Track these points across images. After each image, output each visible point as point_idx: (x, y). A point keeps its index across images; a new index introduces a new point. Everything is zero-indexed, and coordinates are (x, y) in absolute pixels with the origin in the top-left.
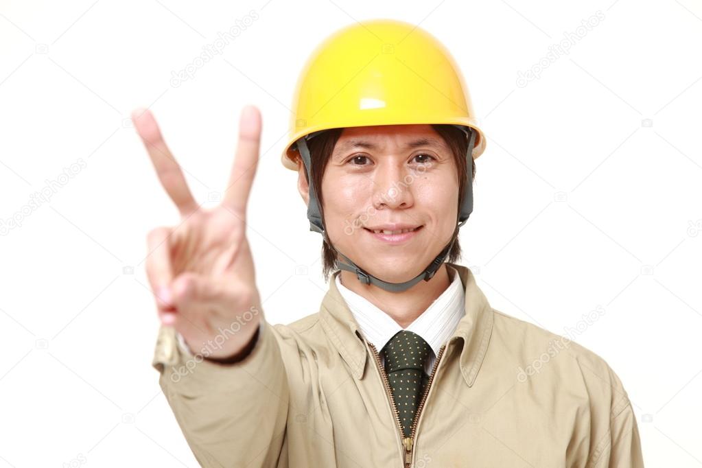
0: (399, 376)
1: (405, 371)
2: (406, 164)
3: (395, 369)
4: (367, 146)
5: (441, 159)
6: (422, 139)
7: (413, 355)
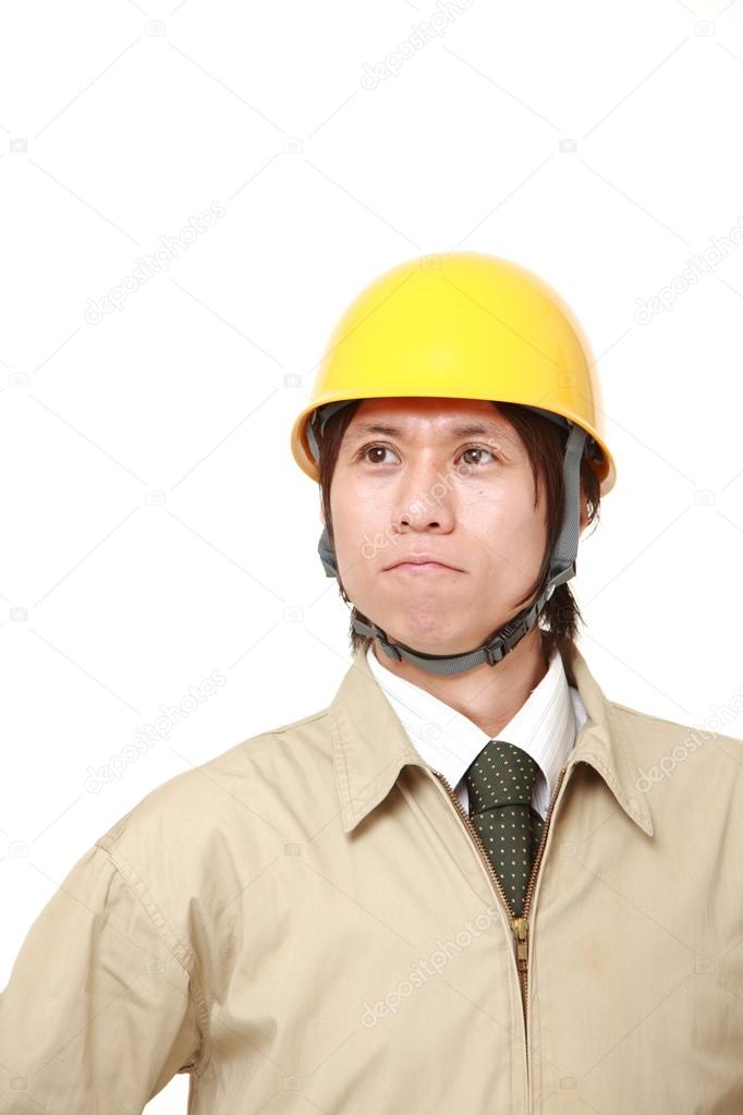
0: (498, 818)
1: (505, 809)
2: (450, 465)
3: (490, 806)
4: (389, 431)
5: (509, 460)
6: (476, 425)
7: (516, 783)
